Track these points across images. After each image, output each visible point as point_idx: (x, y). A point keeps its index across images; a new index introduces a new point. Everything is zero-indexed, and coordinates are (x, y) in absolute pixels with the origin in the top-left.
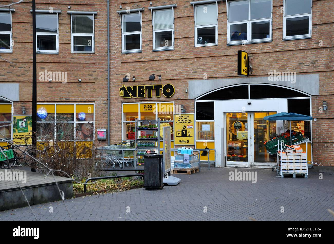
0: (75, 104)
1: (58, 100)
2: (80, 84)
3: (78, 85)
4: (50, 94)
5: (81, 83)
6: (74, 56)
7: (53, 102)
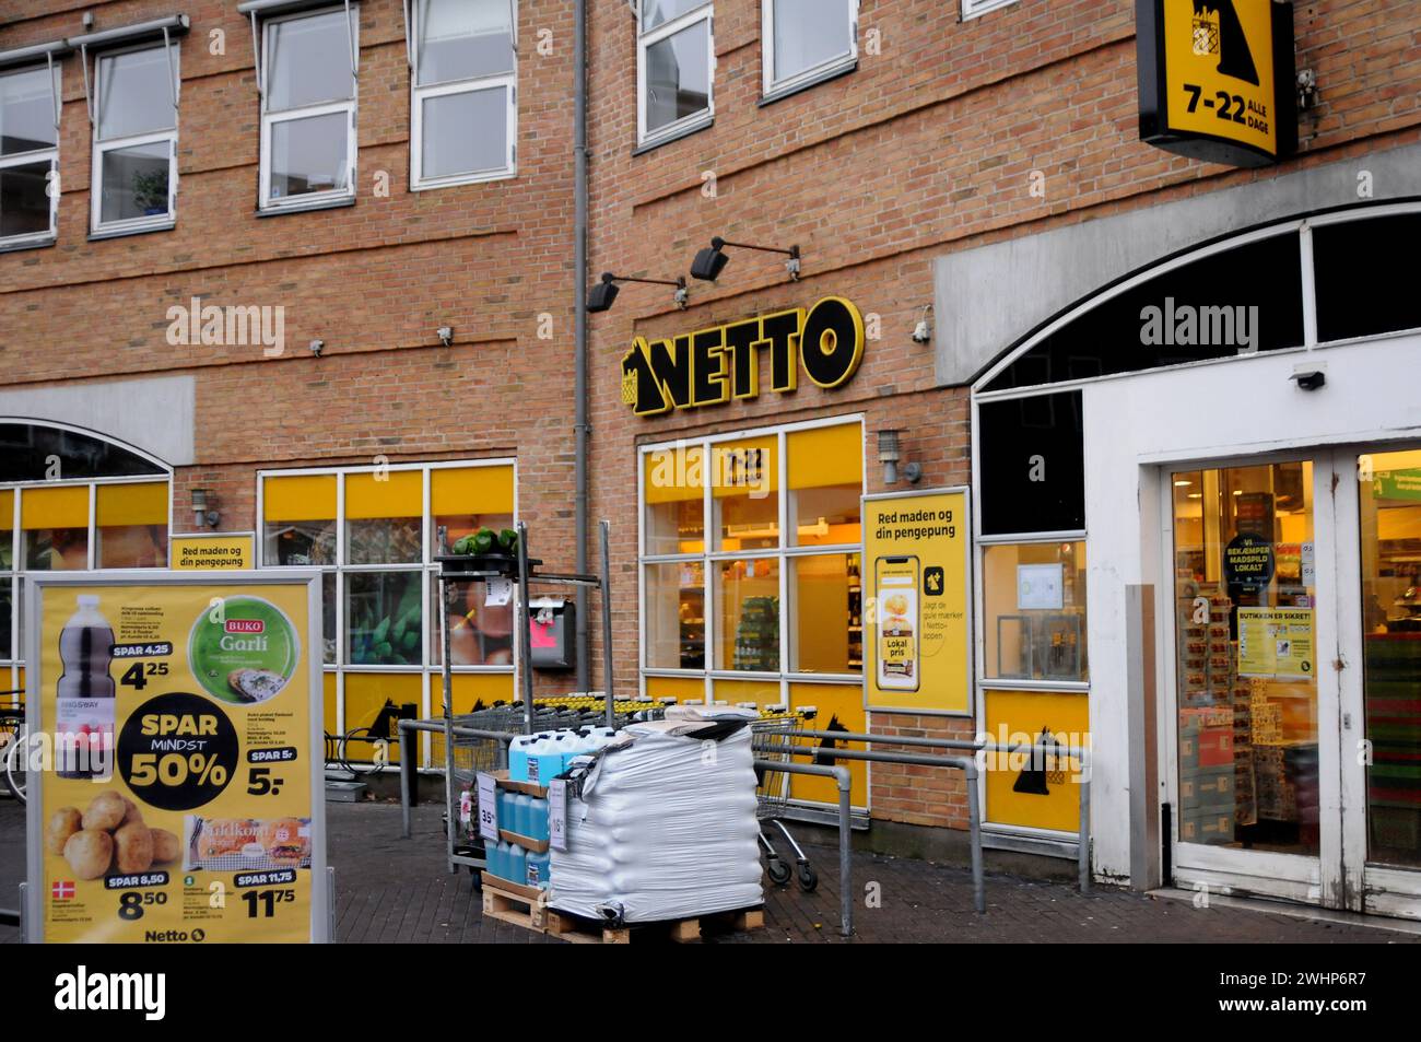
0: (426, 467)
1: (350, 450)
2: (447, 357)
3: (437, 360)
4: (317, 417)
5: (454, 350)
6: (422, 203)
7: (331, 462)
